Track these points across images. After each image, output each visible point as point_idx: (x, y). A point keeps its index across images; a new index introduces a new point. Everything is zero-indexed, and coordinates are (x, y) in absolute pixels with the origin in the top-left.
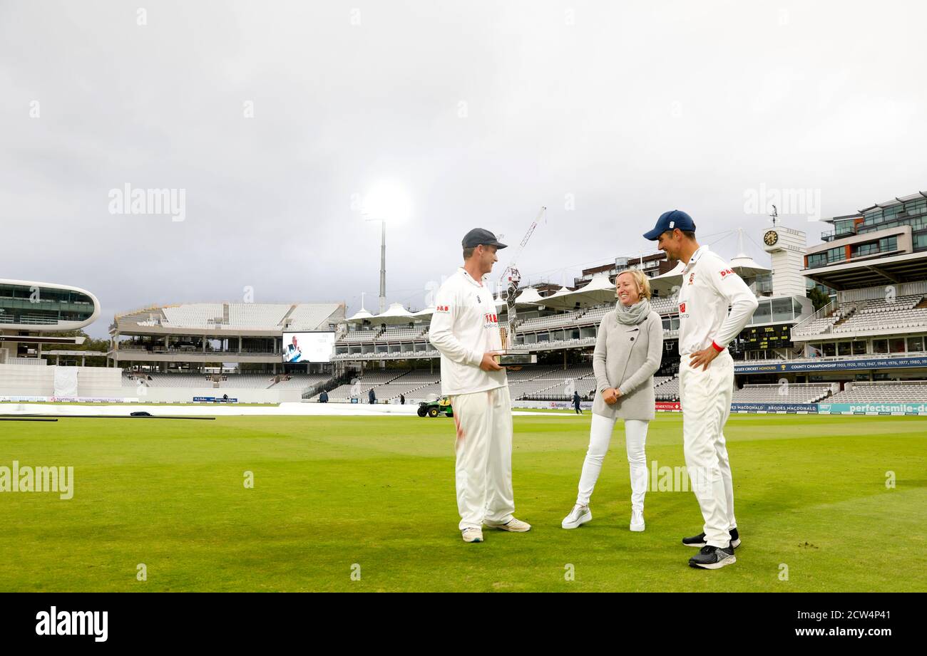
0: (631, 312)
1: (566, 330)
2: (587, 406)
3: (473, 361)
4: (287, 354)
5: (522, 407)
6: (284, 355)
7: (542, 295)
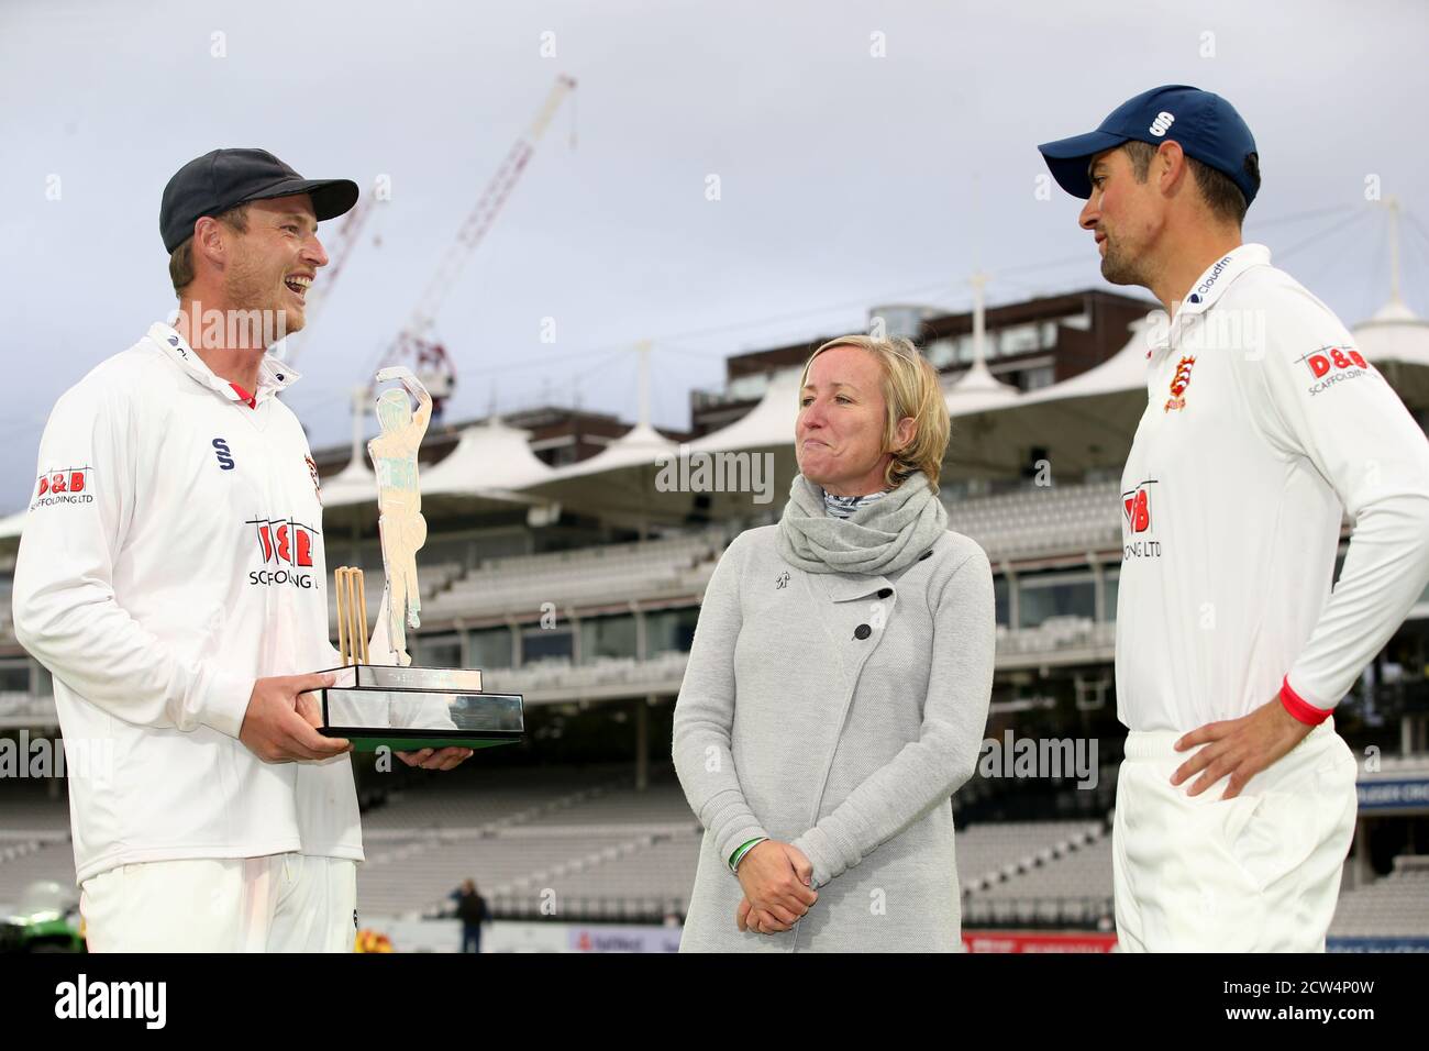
0: (864, 522)
1: (650, 614)
3: (203, 710)
7: (548, 457)
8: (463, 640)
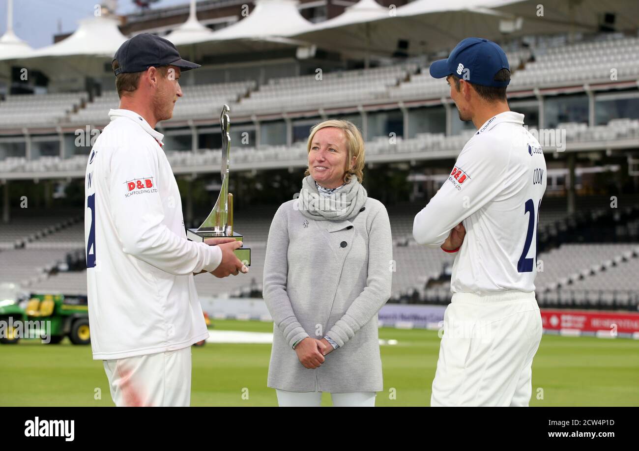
1: (370, 113)
2: (415, 318)
5: (246, 317)
8: (257, 128)
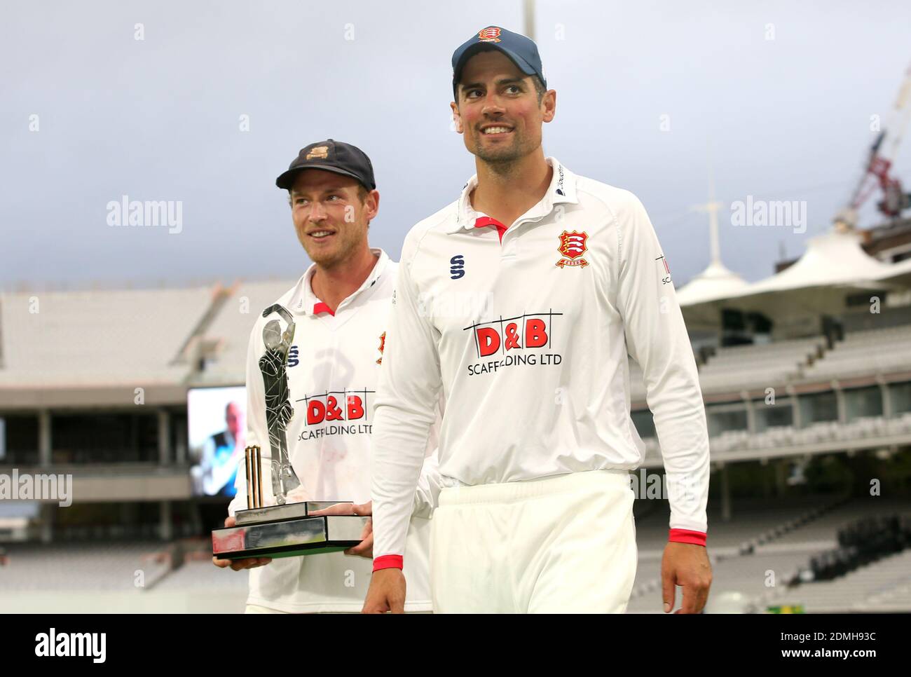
4: (205, 464)
6: (197, 472)
